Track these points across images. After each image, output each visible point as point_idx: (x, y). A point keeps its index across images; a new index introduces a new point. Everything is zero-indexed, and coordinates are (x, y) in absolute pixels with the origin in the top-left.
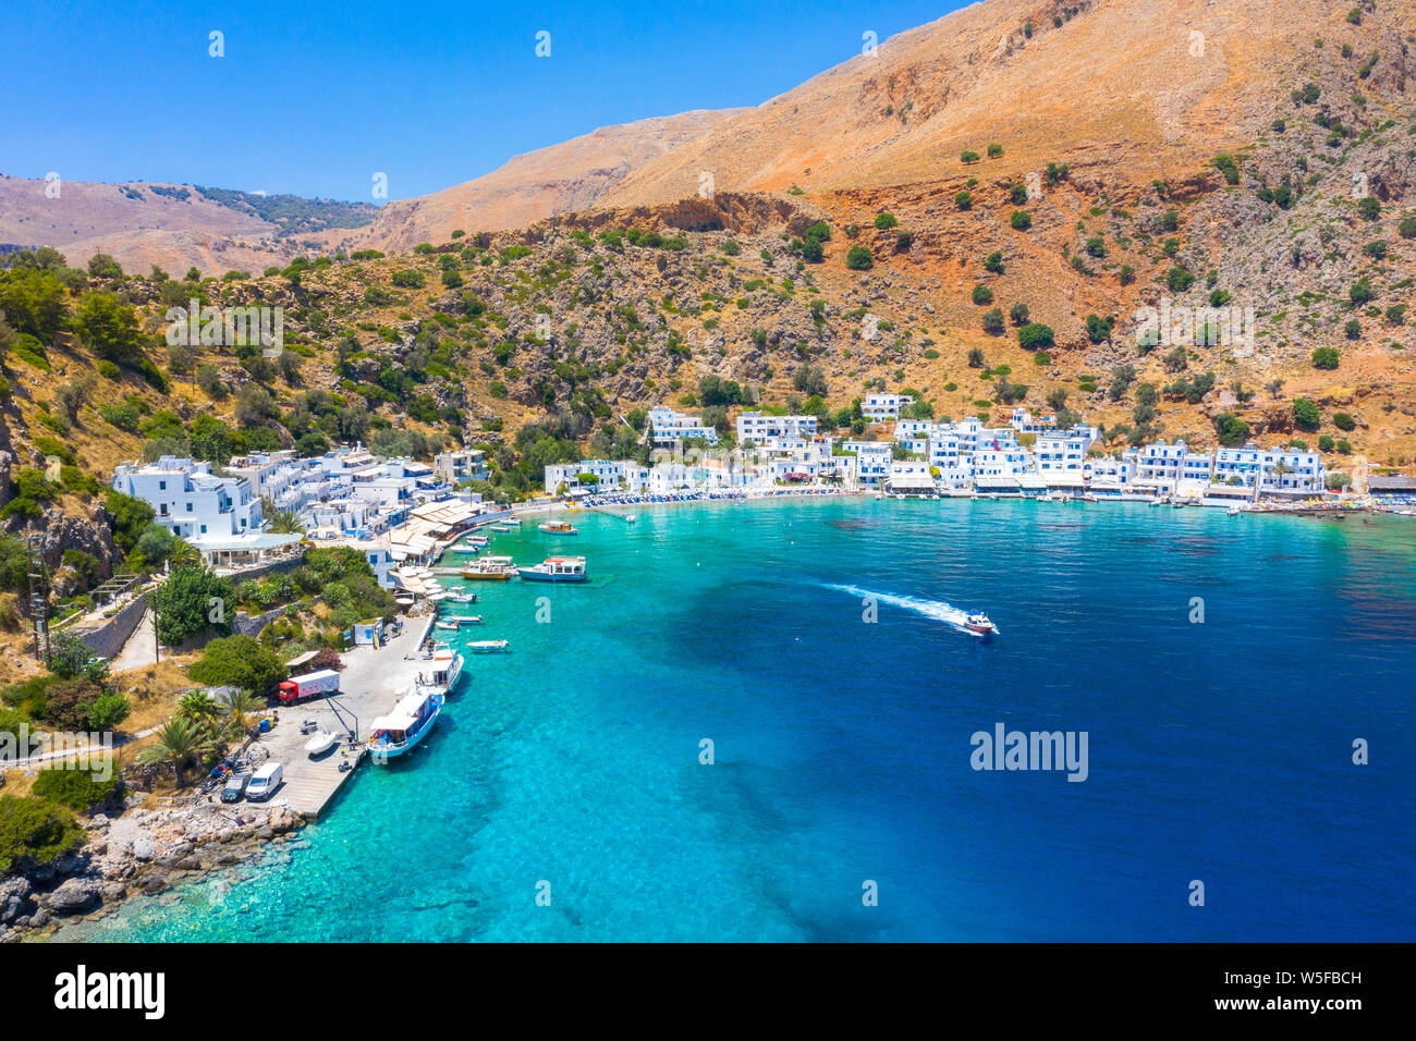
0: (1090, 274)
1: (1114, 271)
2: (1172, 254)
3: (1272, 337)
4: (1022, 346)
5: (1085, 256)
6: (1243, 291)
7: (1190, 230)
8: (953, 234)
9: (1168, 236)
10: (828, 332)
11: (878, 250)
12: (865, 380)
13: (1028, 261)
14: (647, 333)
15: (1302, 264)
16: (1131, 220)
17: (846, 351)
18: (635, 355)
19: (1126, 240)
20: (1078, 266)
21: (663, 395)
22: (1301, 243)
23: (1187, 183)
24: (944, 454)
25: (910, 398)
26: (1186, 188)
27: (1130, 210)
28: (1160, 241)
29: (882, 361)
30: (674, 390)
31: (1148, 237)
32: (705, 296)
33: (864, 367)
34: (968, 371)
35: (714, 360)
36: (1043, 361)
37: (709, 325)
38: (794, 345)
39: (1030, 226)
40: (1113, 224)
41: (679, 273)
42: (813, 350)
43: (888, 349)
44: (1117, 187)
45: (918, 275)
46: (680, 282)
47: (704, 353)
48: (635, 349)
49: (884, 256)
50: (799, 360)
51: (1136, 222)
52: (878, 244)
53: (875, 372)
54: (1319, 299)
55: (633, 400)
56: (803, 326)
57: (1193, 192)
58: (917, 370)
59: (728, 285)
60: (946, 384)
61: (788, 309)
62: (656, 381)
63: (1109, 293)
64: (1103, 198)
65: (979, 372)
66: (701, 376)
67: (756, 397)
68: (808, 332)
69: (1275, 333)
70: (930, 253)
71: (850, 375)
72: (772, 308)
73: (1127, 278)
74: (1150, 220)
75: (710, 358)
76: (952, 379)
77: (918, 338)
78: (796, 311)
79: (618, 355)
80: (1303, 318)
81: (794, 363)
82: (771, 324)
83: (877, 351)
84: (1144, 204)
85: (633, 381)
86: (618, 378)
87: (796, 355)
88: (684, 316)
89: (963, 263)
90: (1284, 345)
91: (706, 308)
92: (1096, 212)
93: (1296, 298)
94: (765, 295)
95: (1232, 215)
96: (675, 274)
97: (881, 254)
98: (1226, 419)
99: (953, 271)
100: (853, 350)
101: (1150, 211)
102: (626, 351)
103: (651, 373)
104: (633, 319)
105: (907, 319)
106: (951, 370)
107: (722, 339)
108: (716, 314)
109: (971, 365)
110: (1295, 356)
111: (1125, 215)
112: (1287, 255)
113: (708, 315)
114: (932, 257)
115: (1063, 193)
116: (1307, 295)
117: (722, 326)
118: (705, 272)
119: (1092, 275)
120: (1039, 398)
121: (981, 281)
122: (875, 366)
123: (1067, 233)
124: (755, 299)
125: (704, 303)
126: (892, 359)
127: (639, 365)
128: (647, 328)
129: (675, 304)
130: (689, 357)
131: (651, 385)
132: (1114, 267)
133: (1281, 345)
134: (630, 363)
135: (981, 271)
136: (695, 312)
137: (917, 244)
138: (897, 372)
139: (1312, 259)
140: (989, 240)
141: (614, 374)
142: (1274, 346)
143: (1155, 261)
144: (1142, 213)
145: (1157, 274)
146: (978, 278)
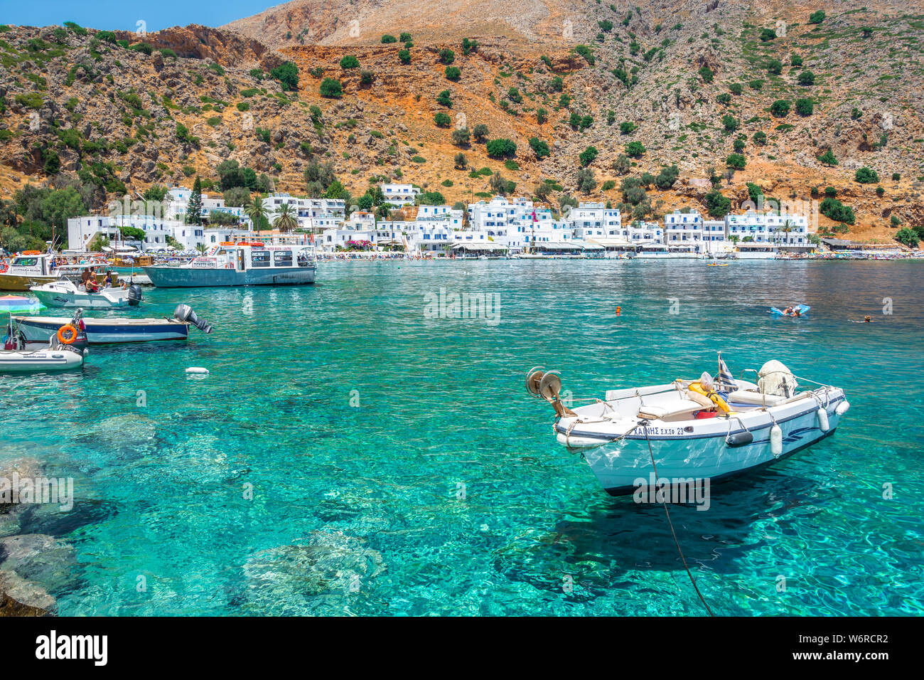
0: (515, 114)
1: (532, 113)
2: (566, 106)
3: (686, 150)
4: (490, 156)
5: (507, 100)
6: (642, 123)
7: (572, 92)
8: (405, 76)
9: (558, 95)
10: (327, 136)
11: (344, 85)
12: (369, 177)
13: (467, 101)
14: (153, 120)
15: (682, 105)
16: (531, 81)
17: (344, 154)
18: (144, 137)
19: (531, 94)
20: (504, 107)
21: (178, 178)
22: (679, 91)
23: (562, 61)
24: (493, 224)
25: (418, 190)
26: (562, 65)
27: (528, 75)
28: (554, 97)
29: (379, 163)
30: (188, 175)
31: (545, 95)
32: (204, 99)
33: (365, 166)
34: (457, 172)
35: (224, 151)
36: (514, 167)
37: (212, 122)
38: (298, 144)
39: (460, 79)
40: (520, 83)
41: (177, 75)
42: (316, 150)
43: (383, 152)
44: (514, 59)
45: (382, 105)
46: (178, 83)
47: (212, 145)
48: (142, 132)
49: (350, 90)
50: (304, 158)
51: (534, 83)
52: (345, 80)
53: (376, 171)
54: (704, 127)
55: (147, 181)
56: (307, 129)
57: (566, 68)
58: (412, 170)
59: (225, 91)
60: (441, 181)
61: (289, 112)
62: (169, 165)
63: (533, 128)
64: (507, 65)
65: (466, 173)
66: (214, 164)
67: (273, 185)
68: (310, 134)
69: (687, 148)
70: (388, 91)
71: (354, 173)
72: (273, 111)
73: (541, 119)
74: (544, 82)
75: (220, 150)
76: (444, 178)
77: (402, 148)
78: (296, 115)
79: (126, 134)
80: (700, 139)
81: (299, 160)
82: (273, 124)
83: (373, 154)
84: (537, 72)
85: (145, 161)
86: (128, 156)
87: (301, 153)
88: (187, 113)
89: (418, 98)
90: (697, 156)
91: (206, 109)
92: (504, 74)
93: (687, 126)
94: (265, 100)
95: (600, 82)
96: (172, 75)
97: (347, 88)
98: (714, 196)
99: (410, 103)
100: (350, 153)
101: (543, 77)
102: (133, 134)
103: (163, 157)
104: (137, 106)
105: (389, 132)
106: (442, 171)
107: (228, 135)
108: (218, 114)
109: (456, 168)
110: (709, 163)
111: (525, 78)
112: (672, 99)
113: (210, 114)
114: (391, 93)
115: (475, 61)
116: (693, 124)
117: (226, 123)
118: (200, 79)
119: (517, 115)
120: (527, 191)
121: (437, 112)
122: (374, 166)
123: (489, 85)
124: (255, 102)
125: (202, 105)
126: (387, 161)
127: (149, 147)
128: (153, 116)
129: (174, 101)
130: (198, 147)
131: (165, 168)
132: (532, 110)
133: (695, 156)
134: (140, 143)
135: (434, 104)
136: (196, 111)
137: (379, 82)
138: (396, 171)
139: (688, 102)
140: (434, 85)
141: (124, 153)
142: (690, 156)
143: (556, 110)
144: (537, 78)
145: (561, 118)
146: (433, 110)
